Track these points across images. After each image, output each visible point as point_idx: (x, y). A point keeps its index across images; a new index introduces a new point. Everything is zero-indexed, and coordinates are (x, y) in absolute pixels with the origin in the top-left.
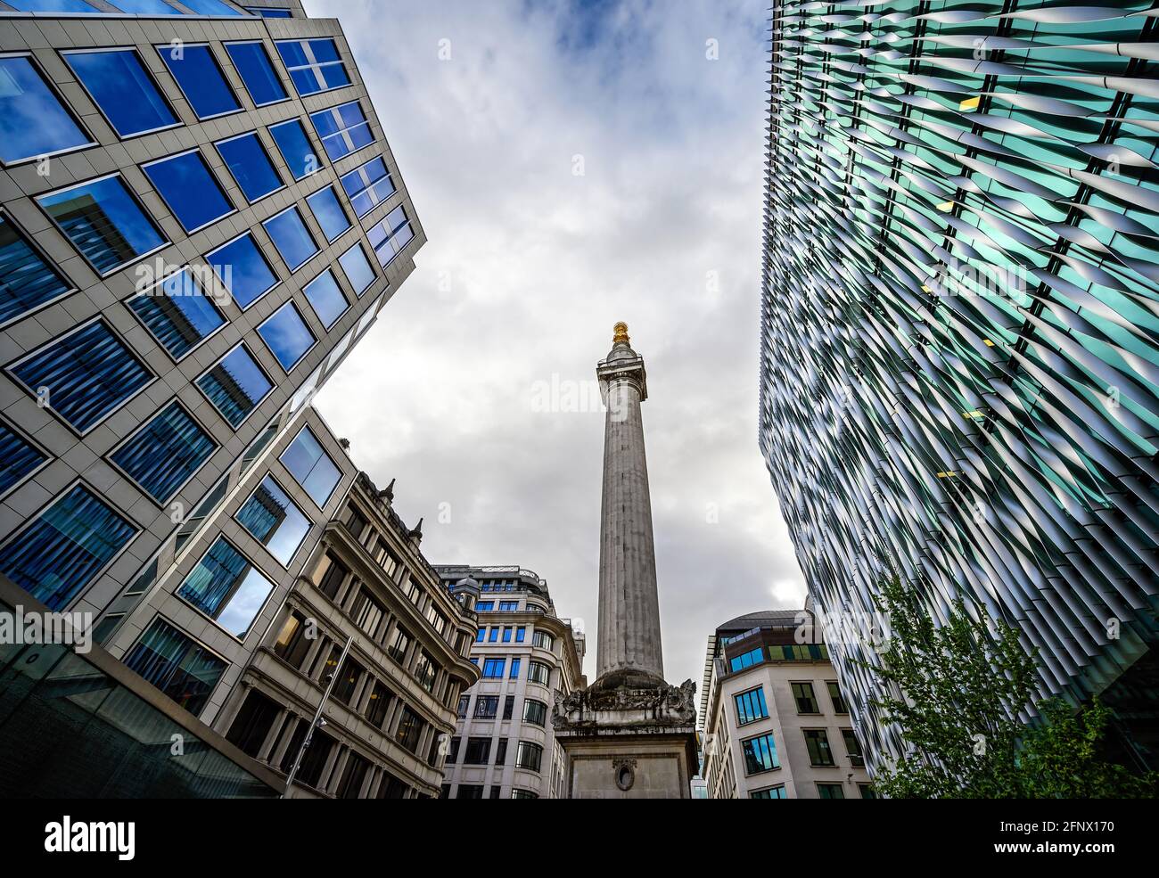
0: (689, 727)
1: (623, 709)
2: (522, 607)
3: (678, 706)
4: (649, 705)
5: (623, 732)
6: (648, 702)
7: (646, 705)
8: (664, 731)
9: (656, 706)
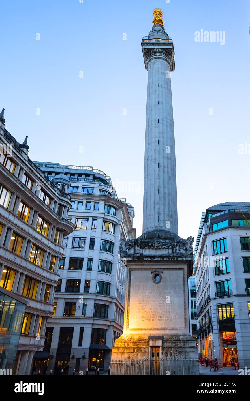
0: (189, 257)
1: (157, 248)
2: (96, 191)
3: (185, 248)
5: (156, 259)
7: (169, 247)
8: (177, 259)
9: (174, 247)
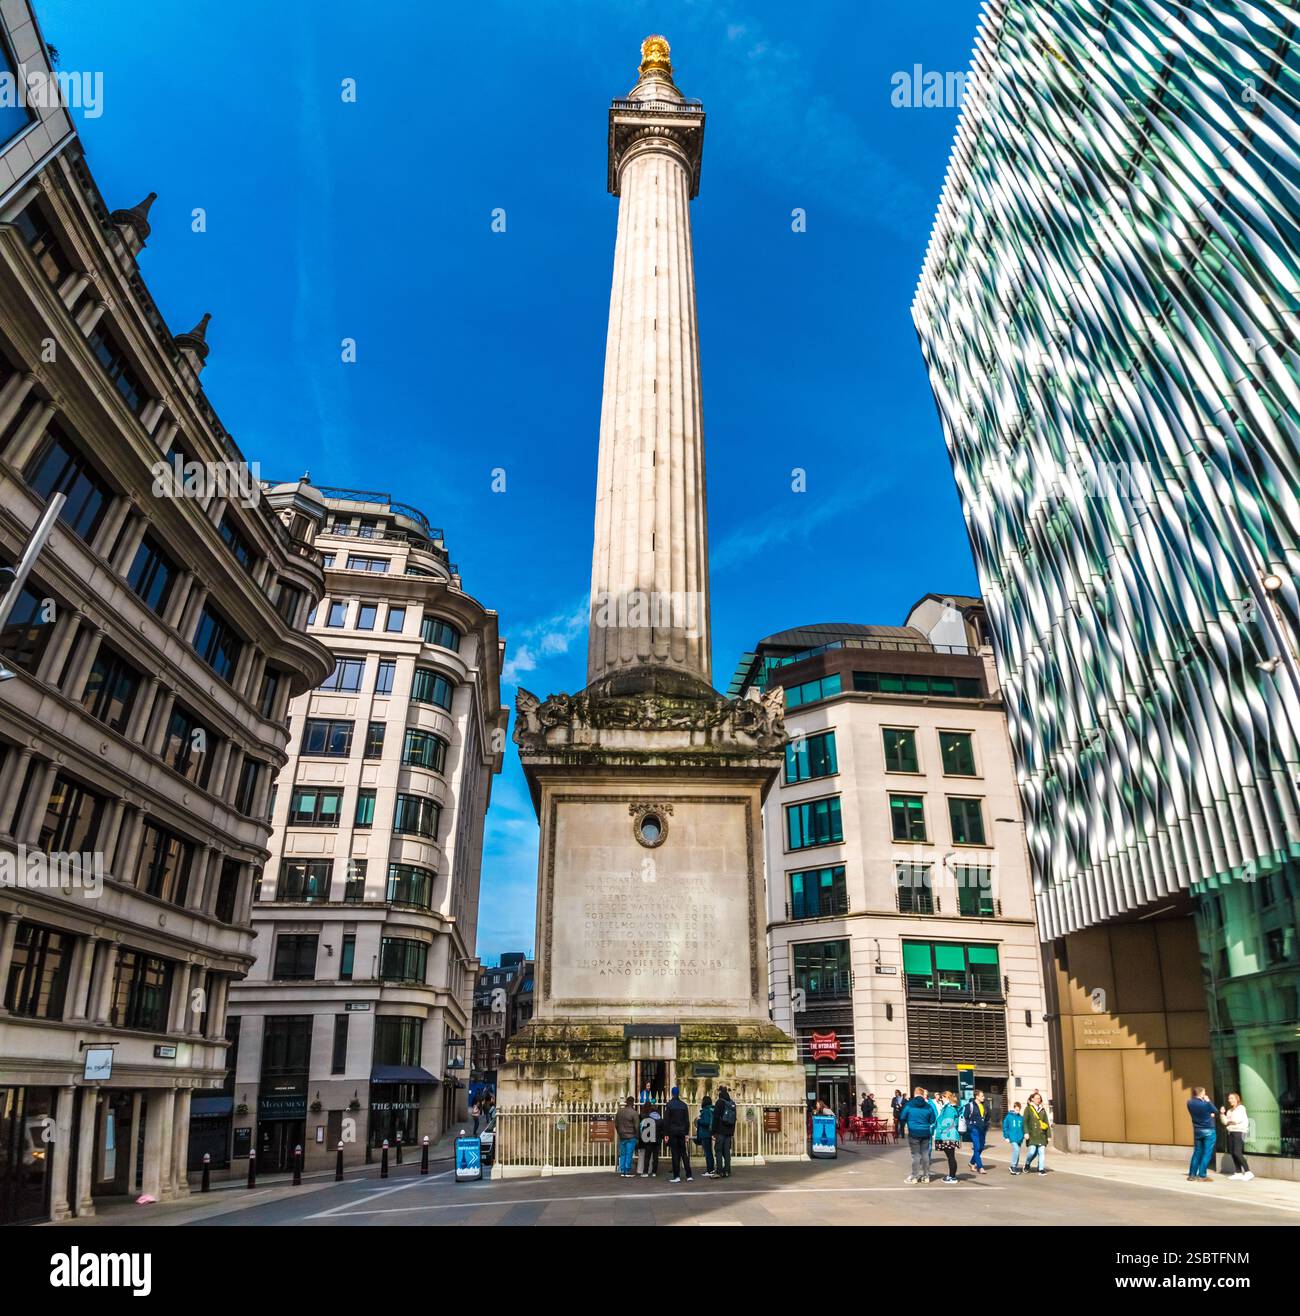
0: (772, 758)
1: (654, 727)
3: (753, 728)
4: (700, 723)
5: (653, 762)
6: (698, 718)
7: (694, 723)
8: (728, 763)
9: (713, 725)
